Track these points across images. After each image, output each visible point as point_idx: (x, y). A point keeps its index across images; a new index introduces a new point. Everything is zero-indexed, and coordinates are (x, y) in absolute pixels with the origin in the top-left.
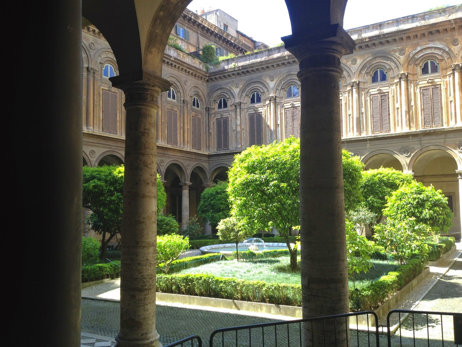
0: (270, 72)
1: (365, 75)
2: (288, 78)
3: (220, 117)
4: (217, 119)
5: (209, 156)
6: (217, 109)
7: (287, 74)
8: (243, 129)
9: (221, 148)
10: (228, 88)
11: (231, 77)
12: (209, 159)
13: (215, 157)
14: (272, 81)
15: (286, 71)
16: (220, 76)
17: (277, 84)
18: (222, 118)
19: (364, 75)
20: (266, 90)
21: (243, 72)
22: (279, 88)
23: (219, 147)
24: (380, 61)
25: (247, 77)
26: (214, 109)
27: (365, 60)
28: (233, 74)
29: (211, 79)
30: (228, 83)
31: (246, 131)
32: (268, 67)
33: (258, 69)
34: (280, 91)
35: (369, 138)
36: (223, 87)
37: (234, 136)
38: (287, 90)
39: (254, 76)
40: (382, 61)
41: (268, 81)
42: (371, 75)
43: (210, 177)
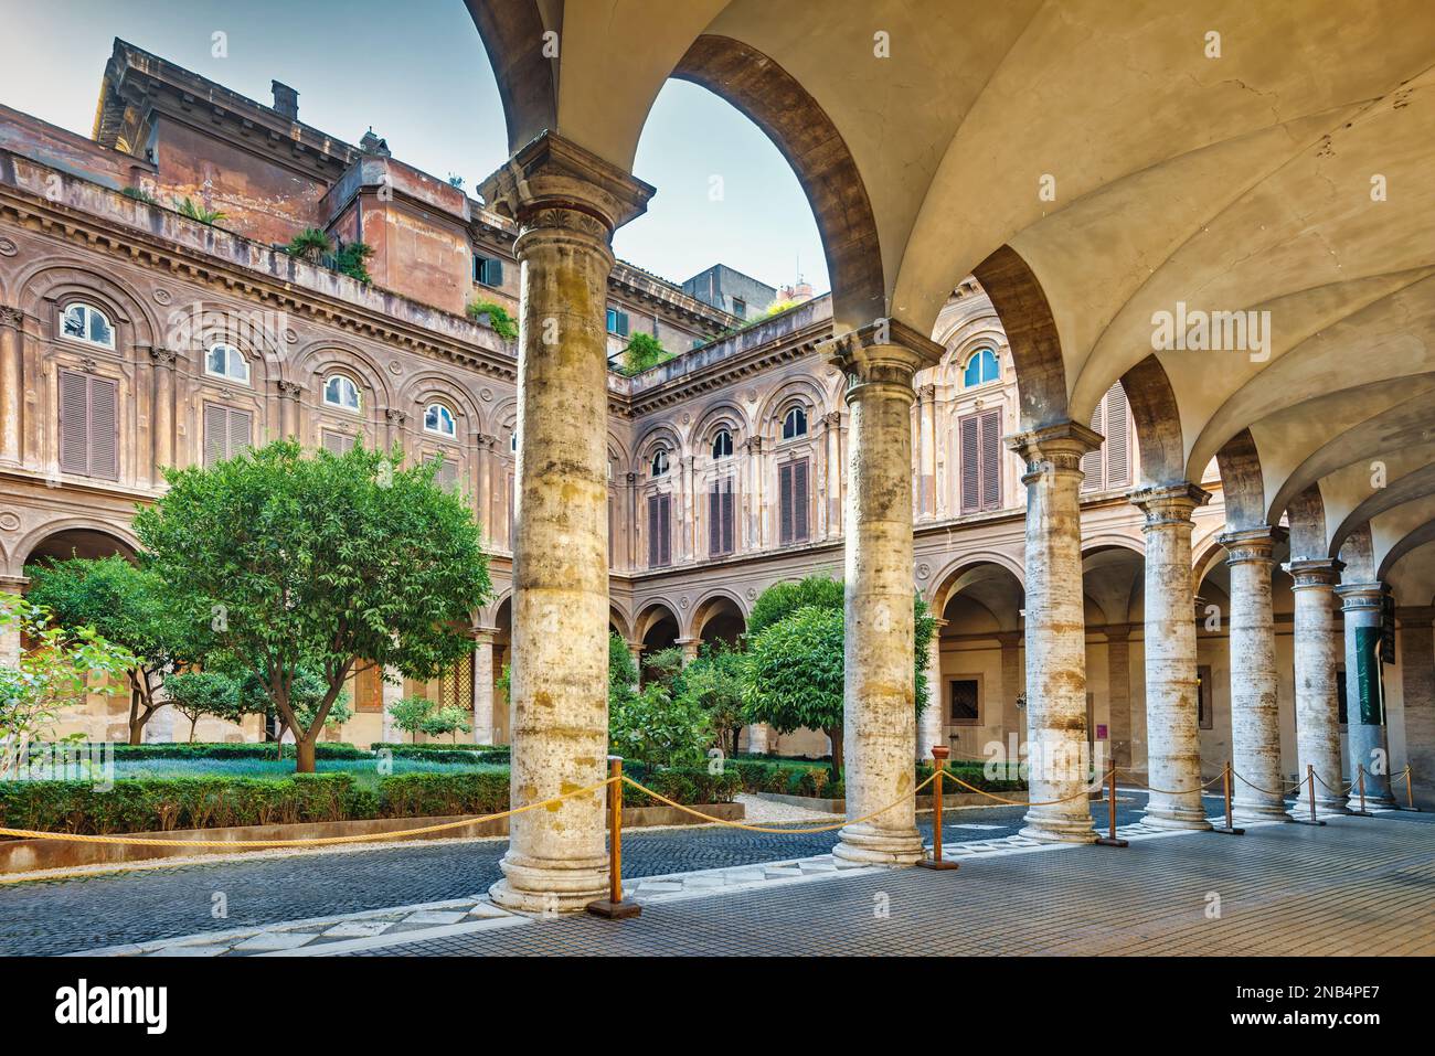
0: (748, 383)
1: (950, 369)
2: (787, 393)
3: (655, 494)
4: (650, 498)
5: (633, 581)
6: (650, 477)
7: (782, 384)
8: (697, 518)
9: (657, 562)
10: (669, 426)
11: (674, 400)
12: (633, 587)
13: (644, 584)
14: (753, 401)
15: (783, 376)
16: (652, 400)
17: (762, 408)
18: (658, 495)
19: (947, 369)
20: (741, 426)
21: (695, 388)
22: (768, 418)
23: (653, 561)
24: (984, 329)
25: (706, 398)
26: (644, 475)
27: (948, 330)
28: (678, 395)
29: (637, 409)
30: (668, 417)
31: (704, 523)
32: (743, 371)
33: (723, 378)
34: (770, 425)
35: (950, 524)
36: (661, 425)
37: (680, 534)
38: (785, 422)
39: (718, 394)
40: (988, 328)
41: (746, 404)
42: (963, 368)
43: (635, 628)
